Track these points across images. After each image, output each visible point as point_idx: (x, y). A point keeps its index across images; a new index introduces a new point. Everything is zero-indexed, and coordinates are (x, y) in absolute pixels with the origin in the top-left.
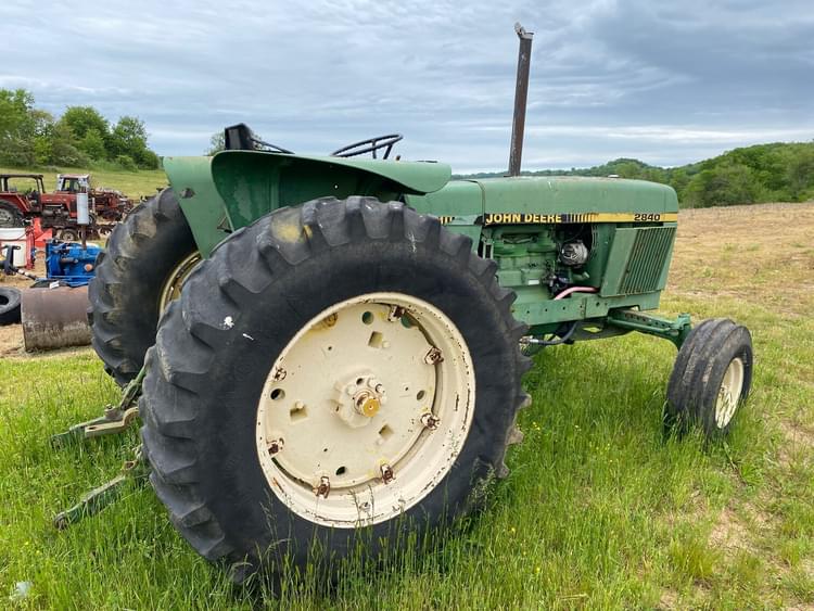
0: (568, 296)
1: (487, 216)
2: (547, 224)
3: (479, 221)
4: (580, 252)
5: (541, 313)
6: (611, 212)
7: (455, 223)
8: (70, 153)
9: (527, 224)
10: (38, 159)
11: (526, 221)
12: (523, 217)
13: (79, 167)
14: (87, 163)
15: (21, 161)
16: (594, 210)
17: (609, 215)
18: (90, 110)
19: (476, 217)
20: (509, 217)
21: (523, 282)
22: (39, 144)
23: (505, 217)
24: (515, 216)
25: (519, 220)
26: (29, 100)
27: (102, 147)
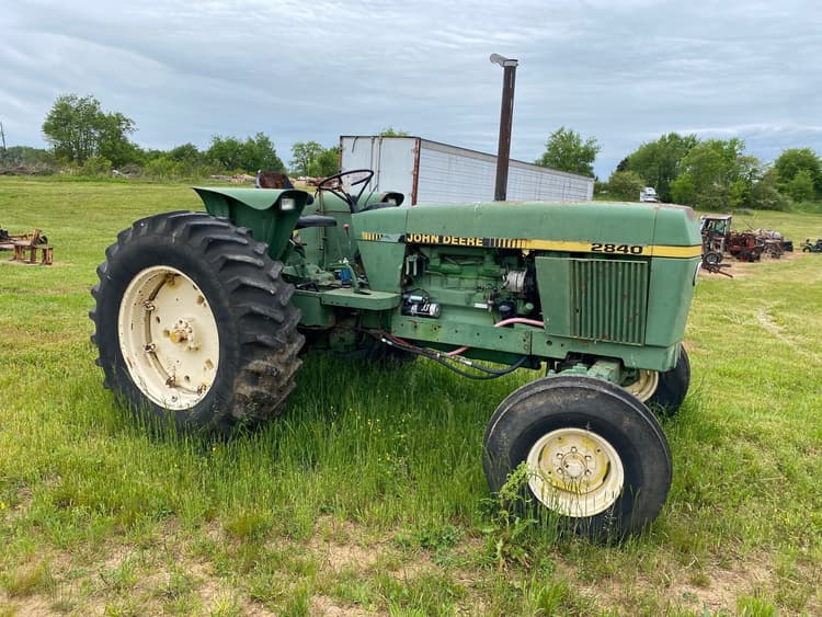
0: (511, 325)
1: (409, 236)
2: (466, 247)
3: (402, 240)
4: (516, 279)
5: (471, 335)
6: (552, 239)
7: (383, 239)
8: (770, 195)
9: (445, 245)
10: (733, 202)
11: (445, 242)
12: (441, 239)
13: (777, 210)
14: (786, 205)
15: (716, 204)
16: (525, 235)
17: (548, 242)
18: (806, 151)
19: (399, 235)
20: (428, 238)
21: (468, 303)
22: (736, 188)
23: (424, 237)
24: (433, 237)
25: (437, 241)
26: (741, 147)
27: (811, 188)
